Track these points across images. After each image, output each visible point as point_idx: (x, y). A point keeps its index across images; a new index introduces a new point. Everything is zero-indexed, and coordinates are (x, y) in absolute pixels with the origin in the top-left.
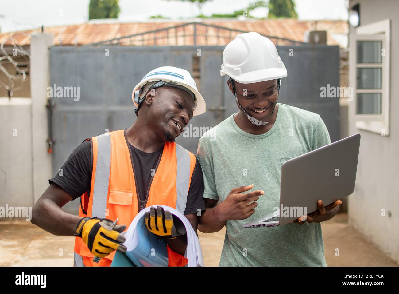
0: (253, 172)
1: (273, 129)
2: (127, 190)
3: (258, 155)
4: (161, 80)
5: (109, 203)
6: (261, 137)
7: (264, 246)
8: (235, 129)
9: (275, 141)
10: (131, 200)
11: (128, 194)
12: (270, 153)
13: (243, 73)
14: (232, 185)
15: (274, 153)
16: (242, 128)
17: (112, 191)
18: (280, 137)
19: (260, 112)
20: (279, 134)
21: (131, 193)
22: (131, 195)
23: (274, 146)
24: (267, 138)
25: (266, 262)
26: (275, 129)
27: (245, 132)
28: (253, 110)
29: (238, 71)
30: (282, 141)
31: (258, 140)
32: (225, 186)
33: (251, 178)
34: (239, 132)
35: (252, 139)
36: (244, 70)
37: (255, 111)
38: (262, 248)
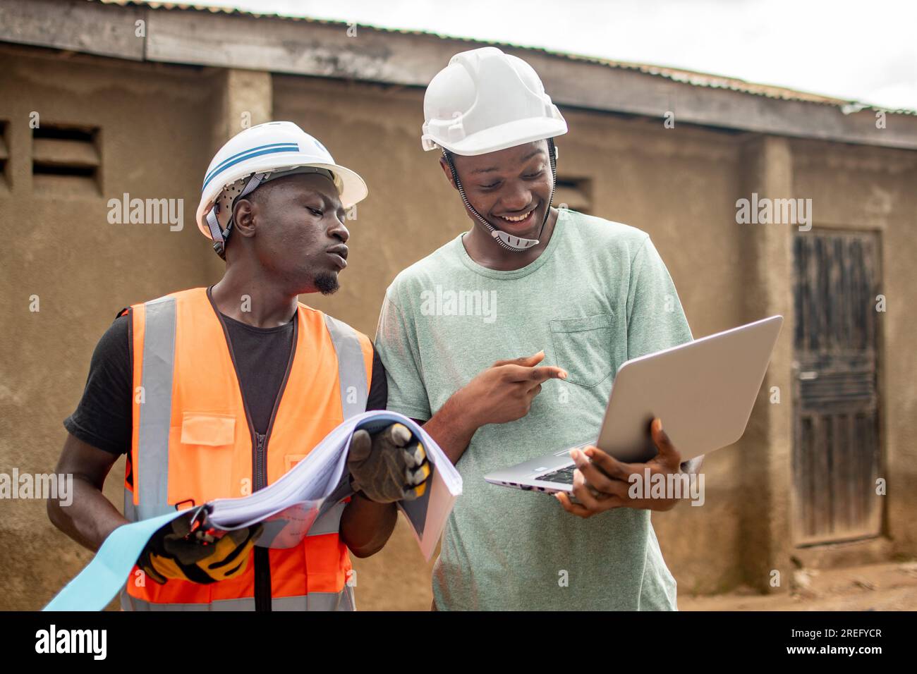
0: (490, 350)
1: (540, 261)
2: (223, 412)
3: (502, 315)
4: (253, 174)
5: (183, 444)
6: (513, 276)
7: (506, 516)
8: (462, 261)
9: (542, 285)
10: (232, 434)
11: (224, 420)
12: (529, 310)
13: (468, 134)
14: (450, 380)
15: (538, 309)
16: (475, 259)
17: (186, 415)
18: (553, 276)
19: (516, 219)
20: (554, 270)
21: (232, 418)
22: (231, 422)
23: (539, 295)
24: (526, 278)
25: (507, 553)
26: (545, 260)
27: (479, 266)
28: (501, 217)
29: (458, 130)
30: (556, 285)
31: (505, 283)
32: (438, 383)
33: (485, 364)
34: (469, 268)
35: (493, 281)
36: (471, 127)
37: (507, 218)
38: (502, 519)
